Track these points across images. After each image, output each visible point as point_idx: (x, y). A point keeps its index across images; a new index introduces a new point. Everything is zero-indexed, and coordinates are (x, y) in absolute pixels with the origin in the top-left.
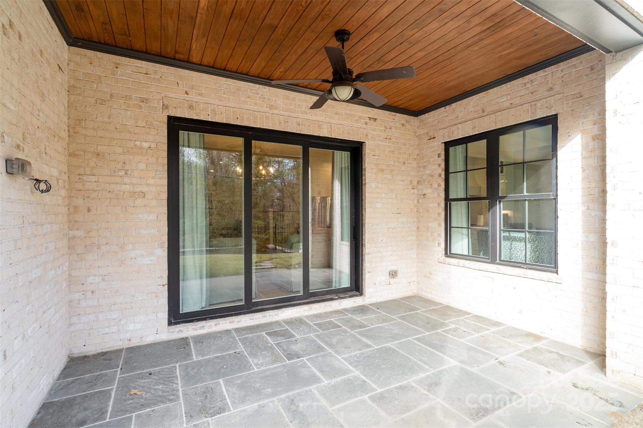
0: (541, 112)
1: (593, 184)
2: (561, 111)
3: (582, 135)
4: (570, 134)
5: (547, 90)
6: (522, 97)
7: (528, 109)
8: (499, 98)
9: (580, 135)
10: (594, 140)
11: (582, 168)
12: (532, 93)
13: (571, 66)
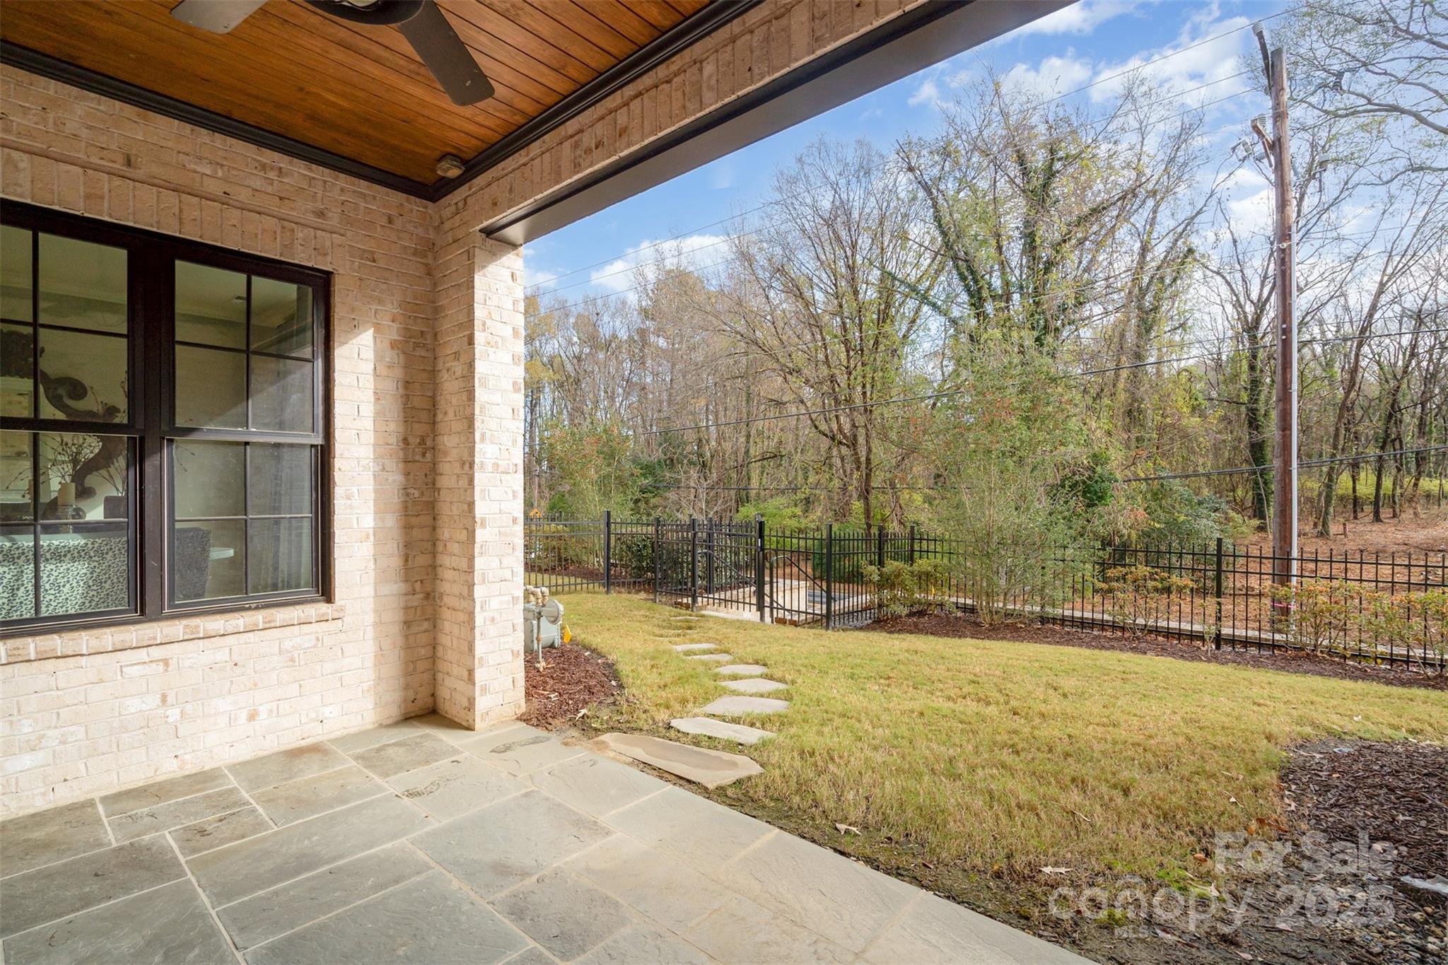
0: (303, 252)
1: (392, 426)
2: (341, 271)
3: (374, 332)
4: (356, 323)
5: (314, 212)
6: (257, 194)
7: (275, 232)
8: (187, 155)
9: (372, 330)
10: (392, 348)
11: (375, 393)
12: (281, 198)
13: (358, 192)
